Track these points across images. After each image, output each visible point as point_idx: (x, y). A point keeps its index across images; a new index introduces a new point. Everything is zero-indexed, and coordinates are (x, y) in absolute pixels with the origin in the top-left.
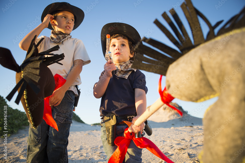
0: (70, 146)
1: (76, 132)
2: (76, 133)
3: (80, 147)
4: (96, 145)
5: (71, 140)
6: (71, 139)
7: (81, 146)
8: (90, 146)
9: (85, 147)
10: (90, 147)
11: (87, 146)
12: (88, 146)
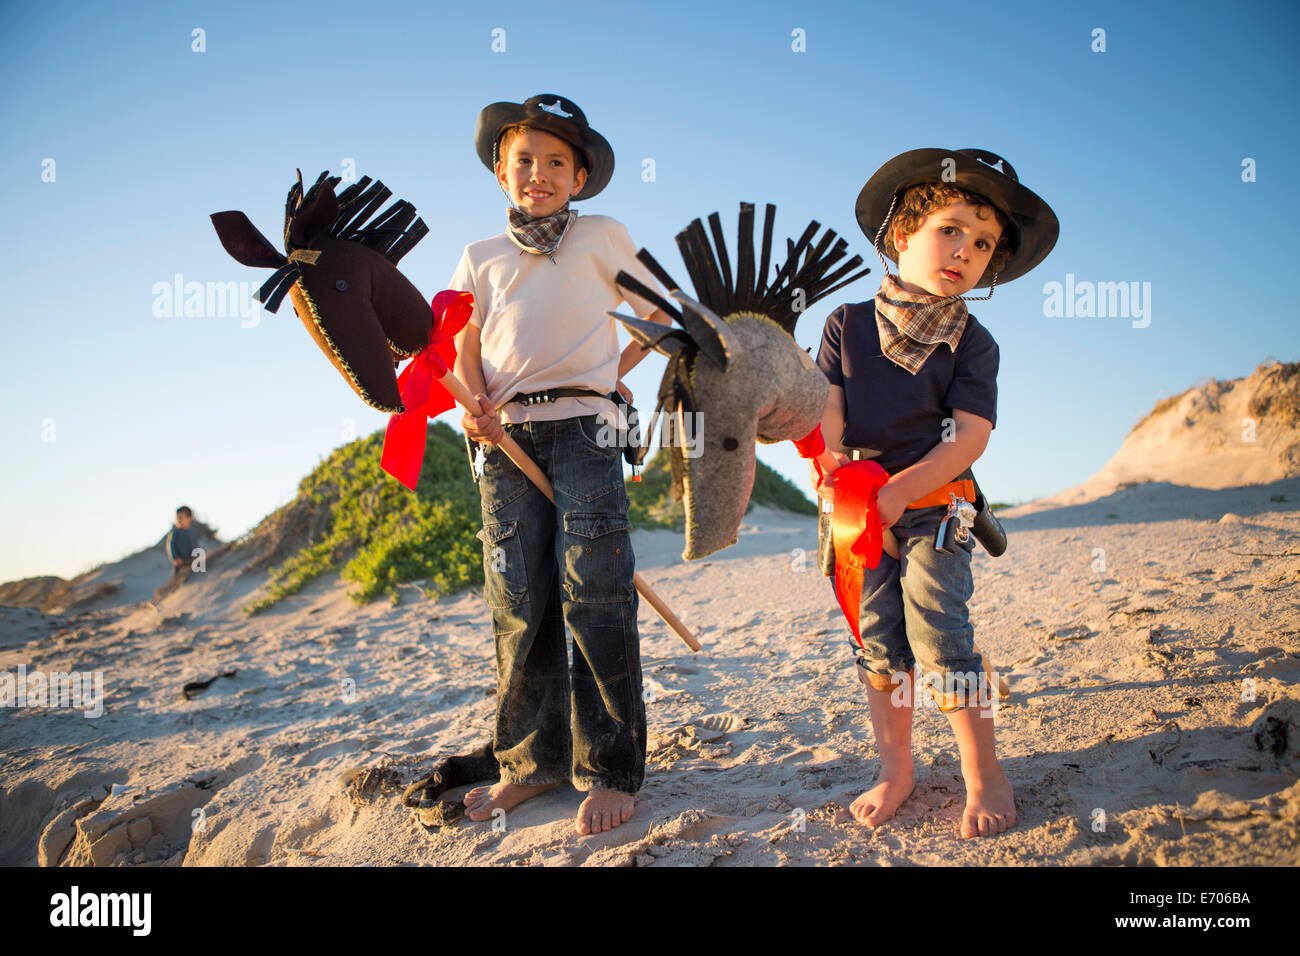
0: (719, 615)
1: (756, 560)
2: (754, 564)
3: (755, 615)
4: (819, 607)
5: (729, 592)
6: (727, 588)
7: (759, 610)
8: (792, 612)
9: (773, 614)
10: (791, 615)
11: (780, 612)
12: (782, 612)
